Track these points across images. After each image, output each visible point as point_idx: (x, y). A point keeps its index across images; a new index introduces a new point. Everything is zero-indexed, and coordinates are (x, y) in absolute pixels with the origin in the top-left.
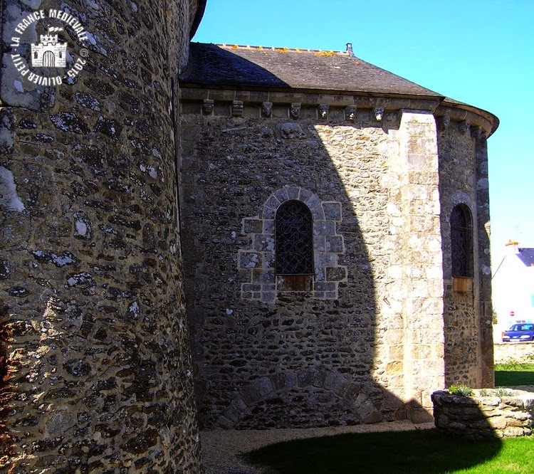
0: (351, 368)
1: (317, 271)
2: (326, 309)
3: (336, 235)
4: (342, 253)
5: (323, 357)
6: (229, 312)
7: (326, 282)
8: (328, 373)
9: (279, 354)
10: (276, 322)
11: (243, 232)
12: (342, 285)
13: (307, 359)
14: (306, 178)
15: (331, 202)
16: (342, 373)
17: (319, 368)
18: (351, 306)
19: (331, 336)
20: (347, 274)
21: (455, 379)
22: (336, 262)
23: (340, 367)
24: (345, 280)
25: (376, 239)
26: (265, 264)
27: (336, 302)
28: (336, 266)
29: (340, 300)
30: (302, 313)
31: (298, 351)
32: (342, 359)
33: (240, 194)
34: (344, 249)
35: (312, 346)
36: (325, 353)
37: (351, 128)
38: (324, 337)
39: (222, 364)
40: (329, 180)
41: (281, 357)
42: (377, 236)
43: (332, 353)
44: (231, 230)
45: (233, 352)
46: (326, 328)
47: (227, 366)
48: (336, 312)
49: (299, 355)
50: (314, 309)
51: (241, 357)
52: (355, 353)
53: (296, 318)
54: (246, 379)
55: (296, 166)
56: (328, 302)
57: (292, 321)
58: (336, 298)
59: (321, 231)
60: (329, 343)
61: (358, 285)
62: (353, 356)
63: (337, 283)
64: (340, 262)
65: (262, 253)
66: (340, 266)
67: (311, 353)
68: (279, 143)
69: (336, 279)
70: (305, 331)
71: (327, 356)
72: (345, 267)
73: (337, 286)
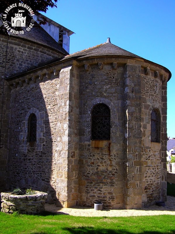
0: (45, 179)
1: (37, 140)
2: (39, 155)
3: (43, 125)
4: (44, 132)
5: (38, 174)
6: (17, 155)
7: (39, 144)
8: (39, 180)
9: (27, 171)
10: (27, 159)
11: (21, 127)
12: (44, 145)
13: (34, 174)
14: (36, 104)
15: (42, 112)
16: (43, 181)
17: (37, 178)
18: (46, 154)
19: (40, 166)
20: (45, 141)
21: (92, 190)
22: (42, 136)
23: (42, 178)
24: (45, 143)
25: (54, 125)
26: (25, 138)
27: (42, 152)
28: (42, 137)
29: (43, 151)
30: (33, 156)
31: (32, 171)
32: (43, 175)
33: (21, 114)
34: (45, 131)
35: (35, 169)
36: (38, 172)
37: (49, 81)
38: (38, 166)
39: (15, 173)
40: (42, 104)
41: (28, 172)
42: (54, 124)
43: (40, 172)
44: (19, 127)
45: (17, 169)
46: (39, 162)
47: (16, 174)
48: (41, 156)
49: (32, 172)
50: (36, 154)
51: (19, 171)
52: (46, 173)
53: (32, 158)
54: (19, 180)
55: (34, 100)
56: (39, 152)
57: (30, 159)
58: (42, 150)
59: (39, 124)
60: (40, 168)
61: (48, 145)
62: (46, 174)
63: (42, 144)
64: (43, 136)
65: (25, 134)
66: (43, 137)
67: (35, 172)
68: (31, 93)
69: (42, 143)
70: (33, 163)
71: (39, 173)
72: (45, 138)
73: (42, 145)
